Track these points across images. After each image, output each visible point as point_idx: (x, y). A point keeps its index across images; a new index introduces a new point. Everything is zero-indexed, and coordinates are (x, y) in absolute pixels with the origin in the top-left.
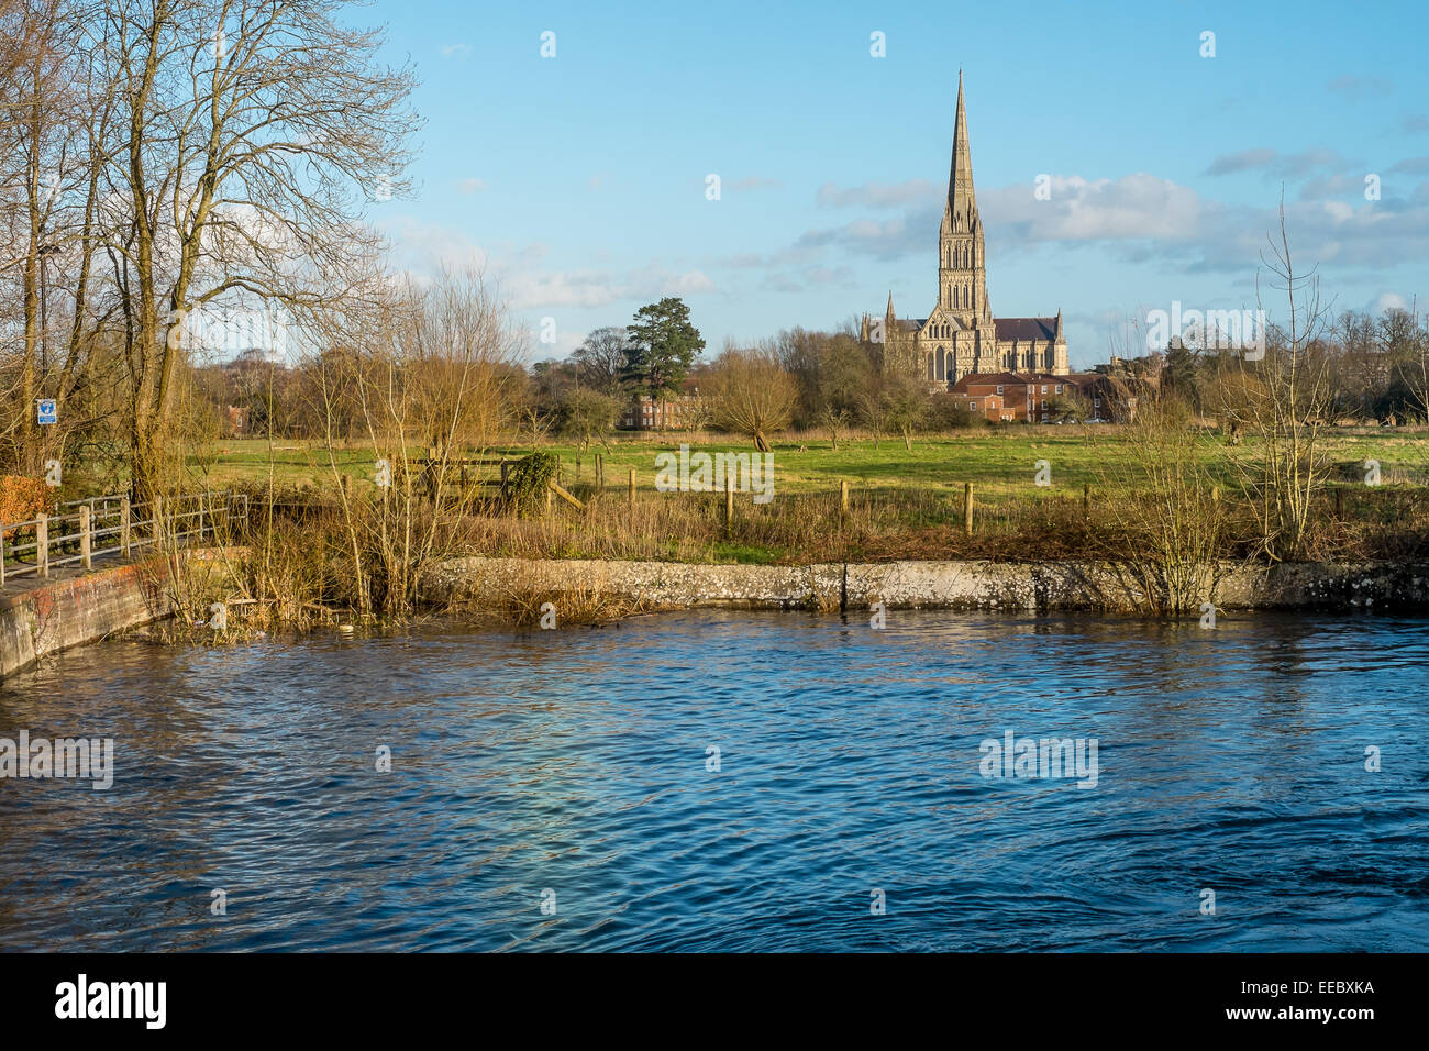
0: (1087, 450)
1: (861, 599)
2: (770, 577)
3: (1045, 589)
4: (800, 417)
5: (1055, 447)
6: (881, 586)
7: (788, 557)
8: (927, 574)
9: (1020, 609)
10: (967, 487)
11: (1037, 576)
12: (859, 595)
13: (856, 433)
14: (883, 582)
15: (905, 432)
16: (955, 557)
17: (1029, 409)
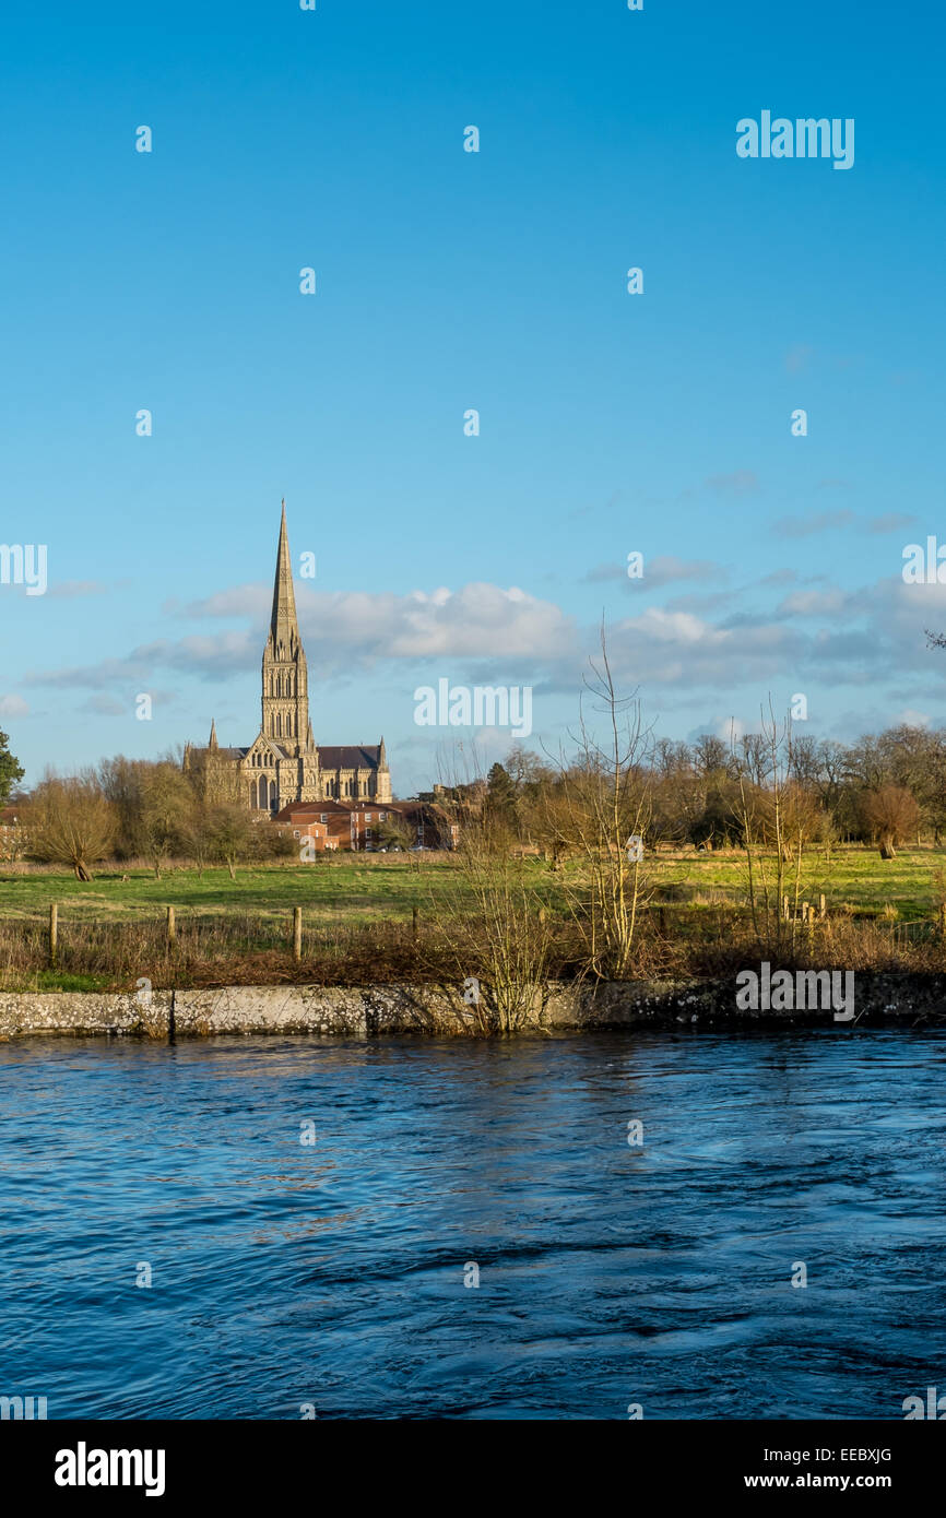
0: (414, 876)
1: (189, 1026)
2: (97, 1005)
3: (376, 1012)
4: (122, 846)
5: (380, 874)
6: (210, 1013)
7: (115, 985)
8: (256, 1000)
9: (350, 1032)
10: (295, 913)
11: (367, 999)
12: (187, 1022)
13: (179, 863)
14: (212, 1008)
15: (229, 860)
16: (285, 982)
17: (352, 837)
